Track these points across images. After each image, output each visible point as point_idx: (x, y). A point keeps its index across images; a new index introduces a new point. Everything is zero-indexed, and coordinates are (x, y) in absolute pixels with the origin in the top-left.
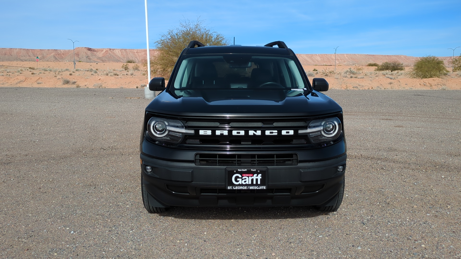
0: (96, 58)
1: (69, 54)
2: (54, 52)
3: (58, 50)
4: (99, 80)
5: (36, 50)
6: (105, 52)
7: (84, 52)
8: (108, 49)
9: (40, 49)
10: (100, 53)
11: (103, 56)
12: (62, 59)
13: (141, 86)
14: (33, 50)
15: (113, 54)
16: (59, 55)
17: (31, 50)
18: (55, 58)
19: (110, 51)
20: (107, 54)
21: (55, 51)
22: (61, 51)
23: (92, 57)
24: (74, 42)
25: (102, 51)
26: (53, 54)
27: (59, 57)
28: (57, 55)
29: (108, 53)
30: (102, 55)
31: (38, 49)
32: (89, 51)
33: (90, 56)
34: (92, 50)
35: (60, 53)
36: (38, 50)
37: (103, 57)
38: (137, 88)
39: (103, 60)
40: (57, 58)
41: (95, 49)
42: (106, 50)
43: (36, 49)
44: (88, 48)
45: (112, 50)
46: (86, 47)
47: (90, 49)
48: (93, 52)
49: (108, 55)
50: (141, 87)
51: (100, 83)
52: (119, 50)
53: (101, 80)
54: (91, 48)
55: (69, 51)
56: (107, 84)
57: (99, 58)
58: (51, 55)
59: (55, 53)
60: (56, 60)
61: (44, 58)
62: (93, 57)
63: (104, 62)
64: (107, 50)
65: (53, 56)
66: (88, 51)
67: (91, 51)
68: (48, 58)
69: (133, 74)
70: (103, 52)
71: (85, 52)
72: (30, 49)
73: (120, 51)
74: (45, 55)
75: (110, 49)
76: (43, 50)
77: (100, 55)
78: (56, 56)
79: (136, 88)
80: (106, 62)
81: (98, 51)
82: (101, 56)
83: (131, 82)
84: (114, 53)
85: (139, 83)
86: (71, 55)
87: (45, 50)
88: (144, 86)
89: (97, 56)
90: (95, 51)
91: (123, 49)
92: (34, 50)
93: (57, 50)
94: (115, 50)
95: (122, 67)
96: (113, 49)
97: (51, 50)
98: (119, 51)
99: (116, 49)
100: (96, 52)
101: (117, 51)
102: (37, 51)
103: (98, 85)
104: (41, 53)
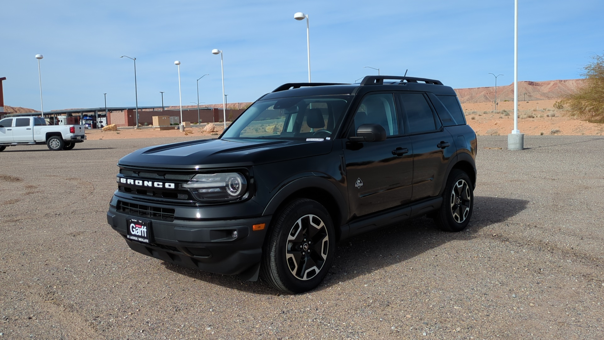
0: (539, 94)
1: (504, 91)
2: (484, 91)
3: (490, 87)
4: (495, 124)
5: (463, 90)
6: (552, 85)
7: (523, 88)
8: (557, 80)
9: (468, 88)
10: (545, 87)
11: (550, 90)
12: (493, 98)
13: (552, 132)
14: (460, 90)
15: (564, 88)
16: (490, 94)
17: (459, 89)
18: (485, 97)
19: (560, 83)
20: (555, 87)
21: (486, 88)
22: (493, 88)
23: (533, 94)
24: (496, 76)
25: (549, 84)
26: (483, 93)
27: (490, 96)
28: (488, 94)
29: (557, 87)
30: (548, 90)
31: (466, 88)
32: (530, 86)
33: (531, 93)
34: (535, 84)
35: (492, 91)
36: (467, 90)
37: (549, 92)
38: (542, 134)
39: (548, 97)
40: (487, 98)
41: (539, 83)
42: (554, 82)
43: (464, 88)
44: (529, 82)
45: (563, 82)
46: (526, 81)
47: (531, 83)
48: (535, 87)
49: (557, 89)
50: (551, 134)
51: (496, 129)
52: (573, 81)
53: (497, 125)
54: (532, 81)
55: (504, 87)
56: (505, 130)
57: (544, 95)
58: (481, 94)
59: (486, 92)
60: (486, 100)
61: (472, 98)
62: (535, 93)
63: (550, 99)
64: (556, 83)
65: (484, 95)
66: (528, 85)
67: (533, 85)
68: (477, 99)
69: (554, 116)
70: (549, 86)
71: (525, 88)
72: (457, 89)
73: (576, 82)
74: (473, 95)
75: (560, 80)
76: (472, 89)
77: (545, 89)
78: (487, 96)
79: (540, 135)
80: (553, 98)
81: (543, 85)
82: (546, 92)
83: (539, 127)
84: (566, 86)
85: (548, 128)
86: (505, 92)
87: (475, 89)
88: (556, 132)
89: (541, 92)
90: (538, 86)
91: (579, 79)
92: (462, 90)
93: (488, 87)
94: (567, 82)
95: (554, 106)
96: (564, 80)
97: (482, 88)
98: (573, 83)
99: (569, 80)
100: (540, 86)
101: (571, 83)
102: (465, 90)
103: (493, 131)
104: (470, 93)
